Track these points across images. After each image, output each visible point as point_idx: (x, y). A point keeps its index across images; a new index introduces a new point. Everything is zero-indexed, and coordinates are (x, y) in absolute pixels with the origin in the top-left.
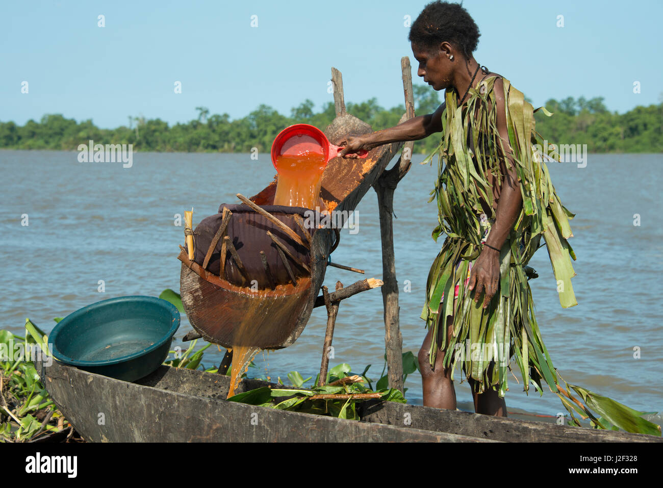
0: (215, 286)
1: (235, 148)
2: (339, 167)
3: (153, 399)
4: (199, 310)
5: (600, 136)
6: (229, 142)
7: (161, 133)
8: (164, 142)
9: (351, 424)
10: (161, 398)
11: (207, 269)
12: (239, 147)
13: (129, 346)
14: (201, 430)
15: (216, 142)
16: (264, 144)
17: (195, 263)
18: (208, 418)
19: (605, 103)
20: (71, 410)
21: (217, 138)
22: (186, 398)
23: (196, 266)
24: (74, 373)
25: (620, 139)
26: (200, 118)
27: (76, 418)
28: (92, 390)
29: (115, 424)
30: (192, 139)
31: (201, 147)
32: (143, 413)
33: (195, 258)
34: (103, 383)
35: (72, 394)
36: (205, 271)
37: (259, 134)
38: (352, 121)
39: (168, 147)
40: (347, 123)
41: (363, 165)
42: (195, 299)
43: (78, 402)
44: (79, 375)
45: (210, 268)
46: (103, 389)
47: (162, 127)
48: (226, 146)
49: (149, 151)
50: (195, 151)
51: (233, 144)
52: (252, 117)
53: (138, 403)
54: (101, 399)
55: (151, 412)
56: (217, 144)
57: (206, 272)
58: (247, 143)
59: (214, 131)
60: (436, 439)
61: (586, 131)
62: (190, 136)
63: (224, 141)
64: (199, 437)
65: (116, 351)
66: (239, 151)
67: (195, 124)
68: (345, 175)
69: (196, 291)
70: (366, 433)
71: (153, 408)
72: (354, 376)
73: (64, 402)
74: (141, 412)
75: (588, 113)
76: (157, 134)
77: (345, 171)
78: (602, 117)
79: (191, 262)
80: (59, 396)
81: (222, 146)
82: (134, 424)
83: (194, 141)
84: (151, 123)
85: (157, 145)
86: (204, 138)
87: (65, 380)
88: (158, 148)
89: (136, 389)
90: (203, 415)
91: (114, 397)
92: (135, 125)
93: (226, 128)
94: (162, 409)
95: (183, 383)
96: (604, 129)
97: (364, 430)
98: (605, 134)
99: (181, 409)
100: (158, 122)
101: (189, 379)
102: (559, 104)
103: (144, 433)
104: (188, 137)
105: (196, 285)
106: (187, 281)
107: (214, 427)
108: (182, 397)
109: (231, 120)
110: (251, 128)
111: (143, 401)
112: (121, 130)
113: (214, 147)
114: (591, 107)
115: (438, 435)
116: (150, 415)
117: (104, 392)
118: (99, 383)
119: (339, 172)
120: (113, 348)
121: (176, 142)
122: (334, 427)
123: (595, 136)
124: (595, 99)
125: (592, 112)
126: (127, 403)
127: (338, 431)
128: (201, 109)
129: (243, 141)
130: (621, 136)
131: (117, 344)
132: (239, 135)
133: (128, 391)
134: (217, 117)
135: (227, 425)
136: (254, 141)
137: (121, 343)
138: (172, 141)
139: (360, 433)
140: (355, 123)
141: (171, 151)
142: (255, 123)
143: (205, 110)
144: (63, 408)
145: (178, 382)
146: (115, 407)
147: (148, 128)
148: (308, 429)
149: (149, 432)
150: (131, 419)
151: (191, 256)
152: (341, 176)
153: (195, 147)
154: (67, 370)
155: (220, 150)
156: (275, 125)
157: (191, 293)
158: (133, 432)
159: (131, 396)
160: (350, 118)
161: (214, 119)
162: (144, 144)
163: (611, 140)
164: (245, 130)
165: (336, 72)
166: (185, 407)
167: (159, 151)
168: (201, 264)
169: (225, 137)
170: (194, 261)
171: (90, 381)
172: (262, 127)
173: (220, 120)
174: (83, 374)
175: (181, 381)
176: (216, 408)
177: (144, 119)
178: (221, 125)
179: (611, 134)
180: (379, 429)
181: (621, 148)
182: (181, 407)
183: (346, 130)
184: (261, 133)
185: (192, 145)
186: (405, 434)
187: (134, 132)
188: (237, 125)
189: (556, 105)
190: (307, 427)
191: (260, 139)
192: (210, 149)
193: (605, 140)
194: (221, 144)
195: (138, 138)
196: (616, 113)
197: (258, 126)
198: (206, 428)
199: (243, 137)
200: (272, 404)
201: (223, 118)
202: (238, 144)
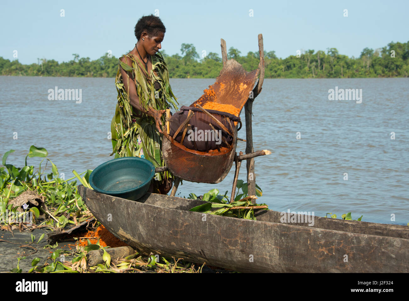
0: (178, 148)
1: (93, 75)
2: (230, 87)
3: (150, 210)
4: (171, 160)
5: (273, 70)
6: (90, 72)
7: (55, 67)
8: (56, 72)
9: (262, 223)
10: (154, 210)
11: (175, 139)
12: (95, 75)
13: (128, 182)
14: (177, 226)
15: (84, 72)
16: (108, 73)
18: (181, 220)
19: (275, 54)
20: (101, 214)
21: (84, 70)
22: (169, 210)
23: (170, 137)
24: (104, 196)
25: (283, 71)
26: (75, 59)
27: (104, 219)
28: (114, 205)
29: (128, 222)
30: (71, 70)
31: (75, 74)
32: (144, 217)
34: (121, 202)
35: (102, 207)
37: (105, 68)
38: (234, 63)
39: (59, 74)
40: (232, 64)
41: (240, 86)
42: (169, 154)
43: (105, 211)
44: (107, 197)
45: (177, 139)
46: (121, 205)
47: (55, 64)
48: (88, 74)
49: (49, 76)
50: (72, 76)
51: (92, 73)
52: (102, 59)
53: (141, 212)
54: (120, 209)
55: (149, 216)
56: (84, 73)
57: (175, 141)
58: (99, 73)
59: (82, 66)
60: (310, 231)
61: (267, 67)
62: (70, 68)
63: (87, 71)
64: (176, 229)
65: (122, 185)
66: (95, 76)
67: (72, 62)
68: (232, 92)
69: (169, 150)
70: (270, 228)
71: (150, 215)
72: (243, 196)
73: (97, 211)
74: (143, 217)
75: (268, 58)
76: (53, 67)
77: (232, 89)
78: (274, 60)
79: (168, 135)
80: (94, 208)
81: (87, 74)
82: (139, 222)
83: (72, 71)
84: (49, 62)
85: (53, 73)
86: (77, 70)
87: (98, 200)
88: (53, 74)
89: (140, 205)
90: (178, 218)
91: (127, 209)
92: (41, 63)
93: (88, 65)
94: (155, 215)
95: (157, 201)
96: (275, 66)
97: (269, 227)
98: (276, 69)
99: (166, 215)
100: (53, 61)
101: (160, 199)
102: (254, 54)
103: (145, 227)
104: (69, 69)
105: (169, 147)
106: (165, 145)
107: (185, 224)
108: (166, 209)
109: (91, 61)
110: (101, 65)
111: (144, 211)
112: (34, 65)
113: (82, 74)
114: (269, 56)
115: (311, 229)
116: (148, 218)
117: (122, 206)
118: (119, 202)
119: (230, 89)
120: (120, 183)
121: (62, 72)
122: (252, 224)
123: (271, 70)
124: (271, 52)
125: (270, 58)
126: (135, 212)
127: (255, 227)
128: (75, 55)
129: (97, 71)
130: (283, 70)
131: (122, 181)
132: (95, 68)
133: (136, 206)
134: (84, 59)
135: (192, 223)
136: (103, 71)
137: (124, 181)
138: (60, 71)
139: (267, 228)
140: (235, 64)
141: (60, 76)
142: (103, 62)
143: (77, 55)
144: (96, 214)
145: (154, 201)
146: (128, 214)
147: (48, 65)
148: (238, 226)
149: (148, 226)
150: (137, 220)
152: (231, 92)
153: (72, 74)
154: (100, 195)
155: (86, 76)
156: (113, 63)
157: (167, 151)
158: (138, 226)
159: (137, 208)
160: (233, 61)
161: (82, 60)
162: (46, 73)
163: (279, 72)
164: (98, 65)
165: (223, 41)
166: (168, 214)
167: (53, 76)
169: (88, 69)
170: (170, 135)
171: (113, 200)
172: (107, 64)
173: (85, 60)
174: (109, 197)
176: (186, 215)
177: (45, 60)
178: (85, 63)
179: (278, 69)
180: (277, 226)
181: (283, 76)
182: (166, 214)
183: (232, 67)
184: (107, 67)
185: (71, 73)
186: (292, 228)
187: (41, 66)
188: (94, 63)
189: (253, 55)
190: (237, 225)
191: (106, 71)
192: (80, 75)
193: (276, 72)
194: (86, 73)
195: (43, 70)
196: (281, 58)
197: (105, 63)
198: (180, 225)
199: (97, 69)
200: (211, 212)
201: (87, 60)
202: (95, 73)
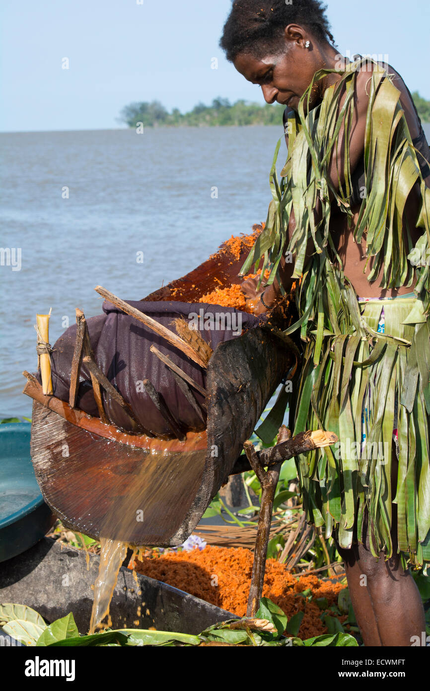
0: (92, 434)
4: (58, 477)
11: (77, 406)
17: (54, 399)
23: (57, 403)
33: (54, 391)
36: (75, 411)
42: (56, 458)
45: (82, 405)
57: (77, 413)
69: (59, 444)
79: (46, 399)
101: (77, 566)
105: (58, 434)
106: (41, 430)
145: (63, 568)
151: (46, 388)
157: (48, 448)
168: (65, 399)
170: (53, 395)
175: (67, 566)
